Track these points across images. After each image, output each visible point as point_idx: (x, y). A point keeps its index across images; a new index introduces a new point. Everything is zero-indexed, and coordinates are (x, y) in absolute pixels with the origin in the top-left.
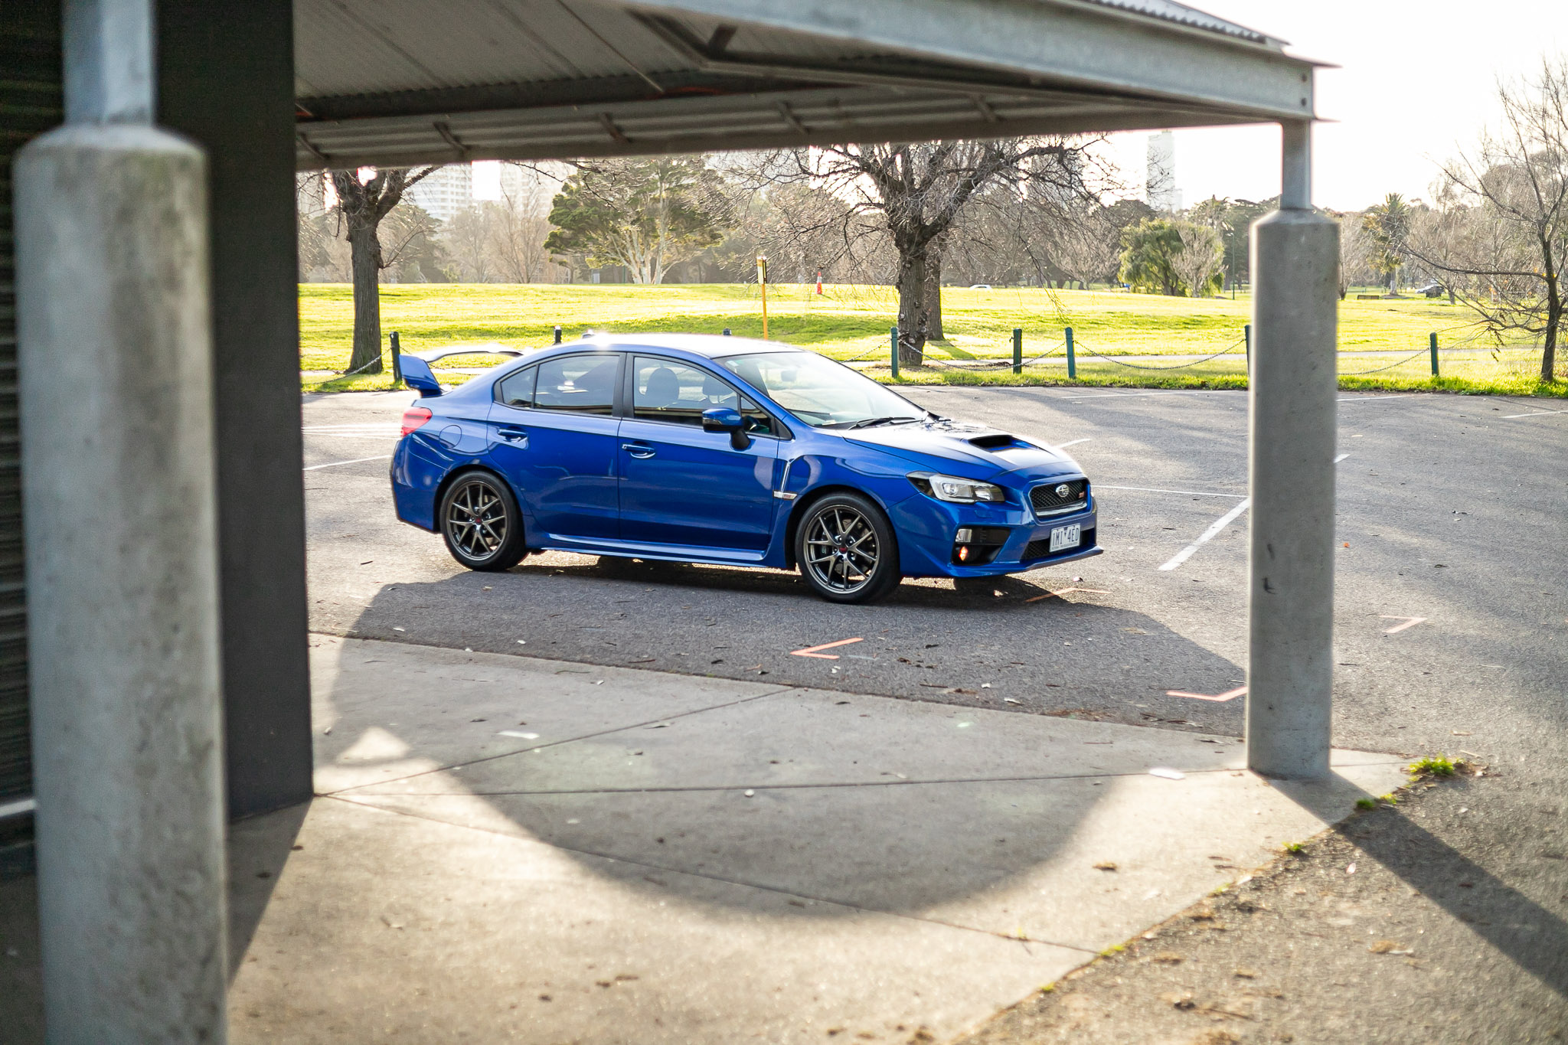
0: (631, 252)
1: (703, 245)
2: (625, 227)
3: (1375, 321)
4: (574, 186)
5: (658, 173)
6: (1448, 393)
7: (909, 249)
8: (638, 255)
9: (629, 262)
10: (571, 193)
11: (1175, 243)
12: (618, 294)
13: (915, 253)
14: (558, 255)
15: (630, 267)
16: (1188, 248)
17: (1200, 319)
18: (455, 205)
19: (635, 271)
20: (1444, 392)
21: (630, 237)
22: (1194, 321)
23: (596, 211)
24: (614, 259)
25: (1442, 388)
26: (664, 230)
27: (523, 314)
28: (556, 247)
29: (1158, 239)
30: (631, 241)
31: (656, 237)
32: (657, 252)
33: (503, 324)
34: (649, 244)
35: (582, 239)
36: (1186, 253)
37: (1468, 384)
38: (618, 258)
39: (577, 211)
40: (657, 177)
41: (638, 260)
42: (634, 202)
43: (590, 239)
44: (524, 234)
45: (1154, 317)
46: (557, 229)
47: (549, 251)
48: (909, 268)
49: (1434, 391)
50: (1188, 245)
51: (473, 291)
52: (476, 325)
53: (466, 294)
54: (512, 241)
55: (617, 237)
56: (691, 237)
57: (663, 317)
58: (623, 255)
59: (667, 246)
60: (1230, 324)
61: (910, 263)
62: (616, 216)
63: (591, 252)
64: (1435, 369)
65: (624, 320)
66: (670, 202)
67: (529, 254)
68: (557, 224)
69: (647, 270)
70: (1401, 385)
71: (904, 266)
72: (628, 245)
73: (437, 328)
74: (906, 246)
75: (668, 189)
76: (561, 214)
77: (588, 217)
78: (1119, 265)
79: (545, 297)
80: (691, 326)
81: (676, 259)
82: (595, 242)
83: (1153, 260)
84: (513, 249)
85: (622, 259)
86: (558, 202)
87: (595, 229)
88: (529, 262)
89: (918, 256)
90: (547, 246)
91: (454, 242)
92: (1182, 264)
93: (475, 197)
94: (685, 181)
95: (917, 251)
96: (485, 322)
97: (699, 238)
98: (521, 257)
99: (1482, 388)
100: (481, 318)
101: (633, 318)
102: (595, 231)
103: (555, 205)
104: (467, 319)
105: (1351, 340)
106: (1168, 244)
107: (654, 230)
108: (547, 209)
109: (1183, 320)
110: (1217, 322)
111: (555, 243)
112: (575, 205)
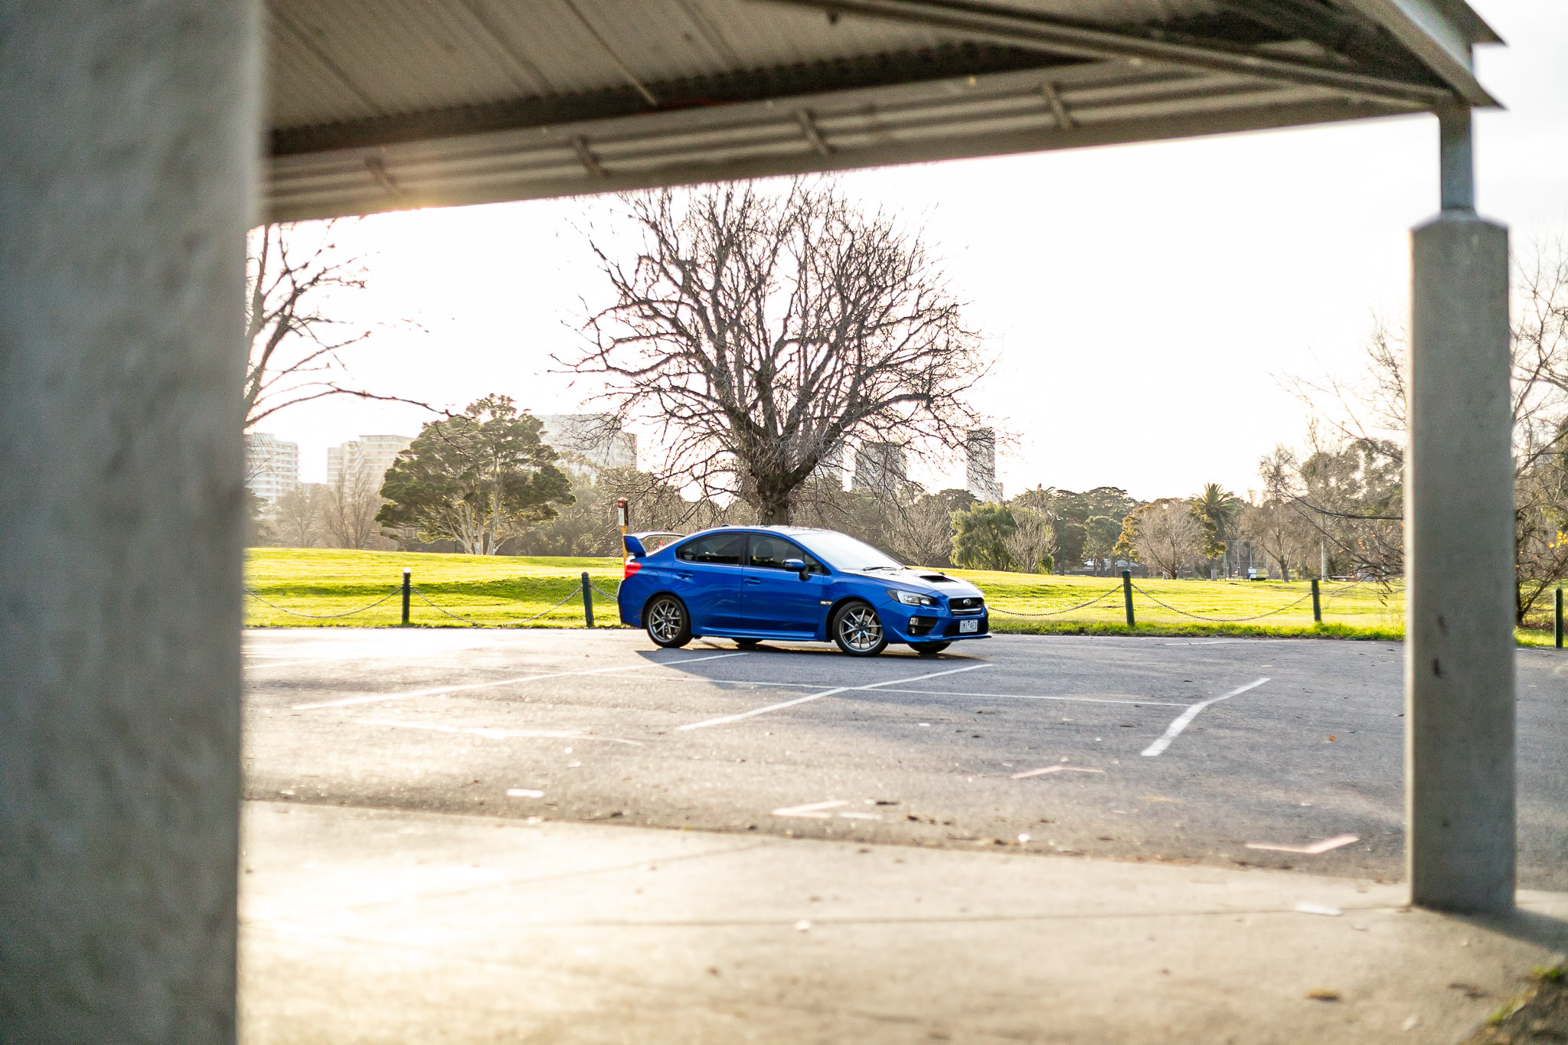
0: (463, 526)
1: (536, 520)
2: (458, 502)
3: (1219, 593)
4: (406, 460)
5: (493, 449)
6: (1333, 638)
7: (771, 496)
8: (471, 530)
9: (462, 537)
10: (404, 466)
11: (1005, 527)
12: (456, 559)
13: (777, 500)
14: (389, 529)
15: (463, 541)
16: (1020, 529)
17: (1047, 588)
18: (280, 487)
19: (467, 545)
20: (1328, 637)
21: (463, 511)
22: (1041, 590)
23: (430, 485)
24: (446, 534)
25: (1327, 634)
26: (498, 505)
27: (359, 575)
28: (387, 520)
29: (989, 523)
30: (464, 516)
31: (489, 513)
32: (491, 526)
33: (340, 583)
34: (482, 519)
35: (415, 514)
36: (1019, 536)
37: (1353, 631)
38: (450, 532)
39: (411, 484)
40: (491, 451)
41: (470, 534)
42: (466, 476)
43: (422, 512)
44: (356, 509)
45: (1001, 586)
46: (391, 502)
47: (380, 524)
48: (771, 516)
49: (1318, 636)
50: (1021, 526)
51: (306, 555)
52: (312, 583)
53: (299, 557)
54: (341, 514)
55: (450, 512)
56: (524, 512)
57: (506, 578)
58: (456, 529)
59: (500, 521)
60: (1076, 593)
61: (773, 510)
62: (451, 490)
63: (423, 526)
64: (1318, 617)
65: (464, 581)
66: (505, 477)
67: (359, 528)
68: (389, 497)
69: (479, 545)
70: (1283, 631)
71: (766, 514)
72: (461, 520)
73: (271, 586)
74: (768, 493)
75: (502, 464)
76: (394, 487)
77: (422, 491)
78: (951, 547)
79: (381, 560)
80: (534, 587)
81: (509, 534)
82: (428, 517)
83: (984, 544)
84: (343, 523)
85: (455, 533)
86: (390, 475)
87: (428, 502)
88: (359, 535)
89: (781, 504)
90: (378, 519)
91: (280, 522)
92: (1015, 544)
93: (300, 479)
94: (520, 456)
95: (781, 498)
96: (321, 581)
97: (531, 513)
98: (351, 530)
99: (1368, 633)
100: (316, 578)
101: (473, 579)
102: (428, 504)
103: (387, 479)
104: (302, 579)
105: (1200, 608)
106: (998, 528)
107: (487, 505)
108: (378, 483)
109: (1030, 589)
110: (1064, 591)
111: (388, 516)
112: (407, 478)
